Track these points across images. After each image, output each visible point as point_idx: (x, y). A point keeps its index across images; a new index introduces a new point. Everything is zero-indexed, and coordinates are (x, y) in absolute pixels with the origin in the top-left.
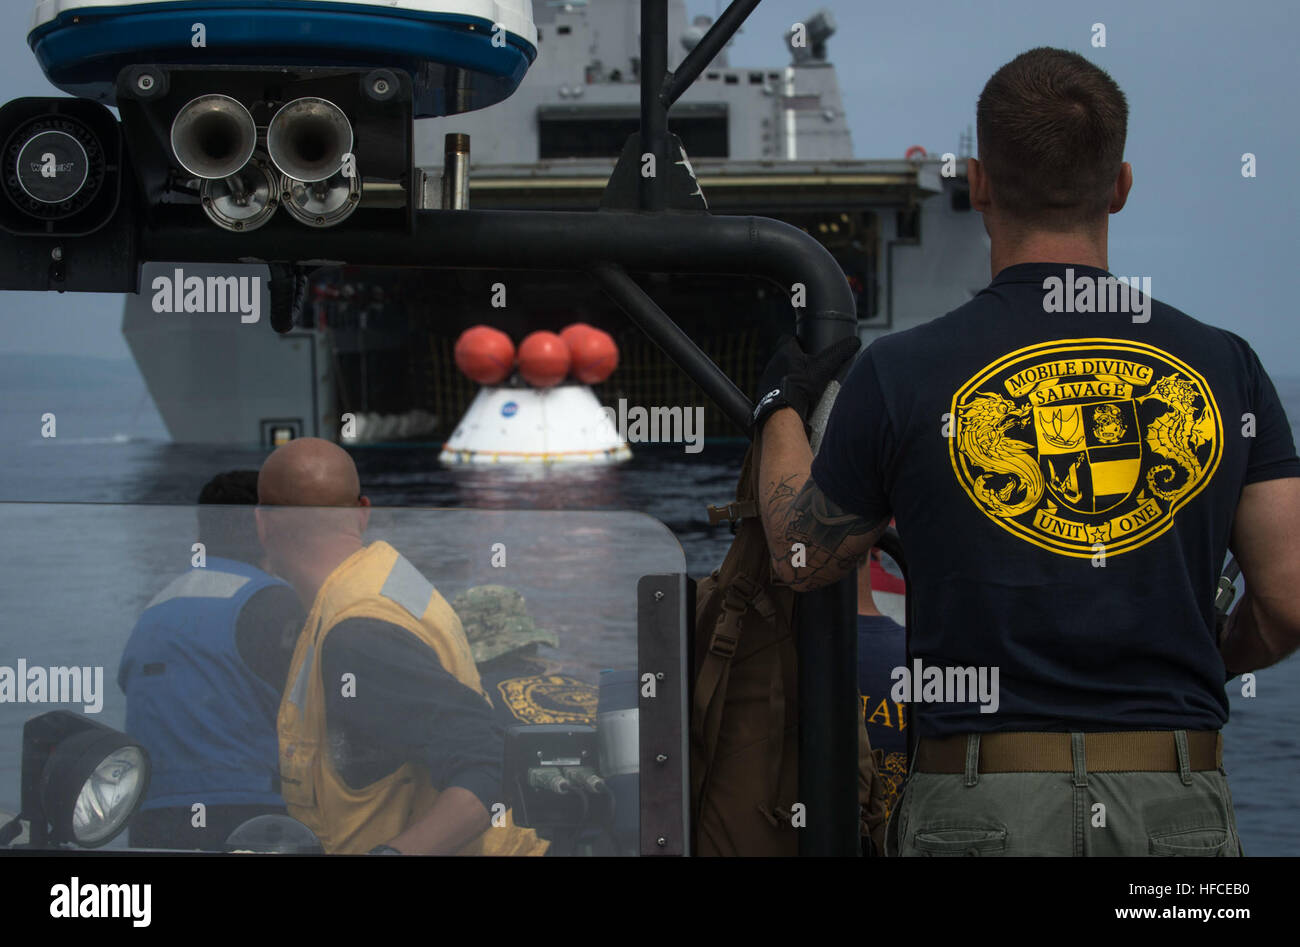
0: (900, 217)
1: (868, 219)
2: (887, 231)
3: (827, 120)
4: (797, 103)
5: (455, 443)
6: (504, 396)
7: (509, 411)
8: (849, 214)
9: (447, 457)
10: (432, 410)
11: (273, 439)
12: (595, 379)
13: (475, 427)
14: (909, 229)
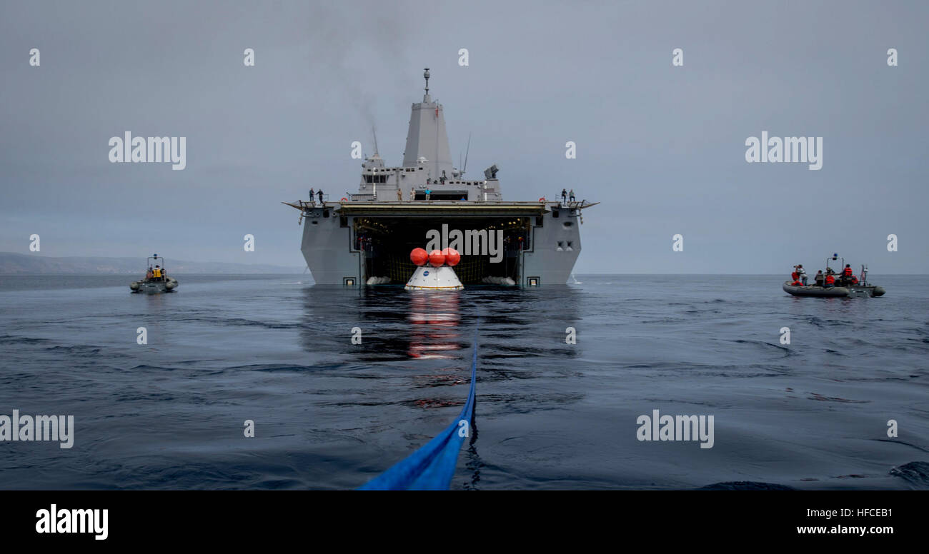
0: (537, 219)
1: (527, 220)
2: (533, 223)
3: (496, 196)
4: (487, 191)
5: (409, 284)
6: (424, 269)
7: (426, 274)
8: (520, 218)
9: (406, 288)
10: (389, 277)
11: (347, 283)
12: (453, 265)
13: (415, 279)
14: (540, 223)
